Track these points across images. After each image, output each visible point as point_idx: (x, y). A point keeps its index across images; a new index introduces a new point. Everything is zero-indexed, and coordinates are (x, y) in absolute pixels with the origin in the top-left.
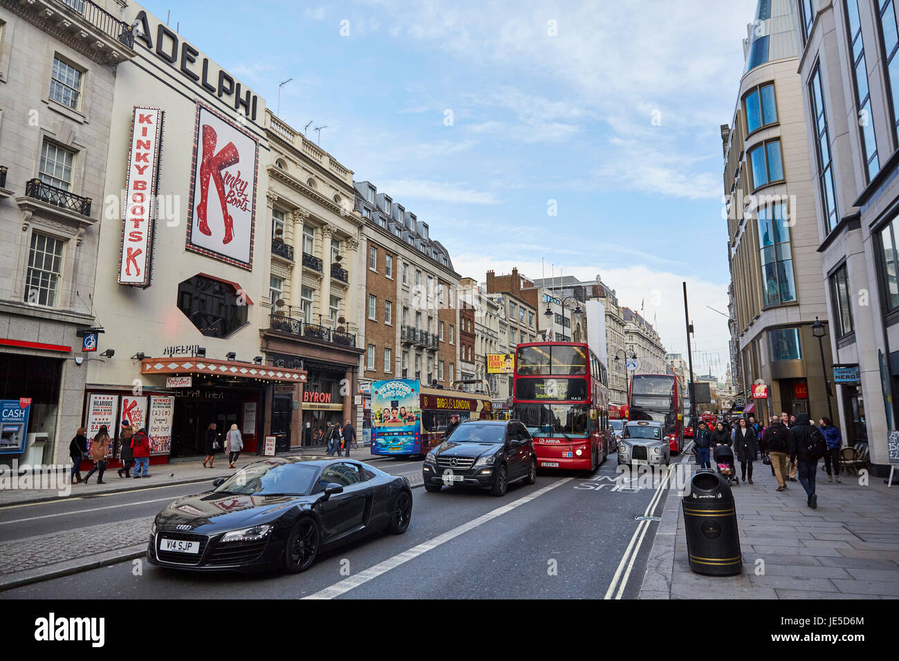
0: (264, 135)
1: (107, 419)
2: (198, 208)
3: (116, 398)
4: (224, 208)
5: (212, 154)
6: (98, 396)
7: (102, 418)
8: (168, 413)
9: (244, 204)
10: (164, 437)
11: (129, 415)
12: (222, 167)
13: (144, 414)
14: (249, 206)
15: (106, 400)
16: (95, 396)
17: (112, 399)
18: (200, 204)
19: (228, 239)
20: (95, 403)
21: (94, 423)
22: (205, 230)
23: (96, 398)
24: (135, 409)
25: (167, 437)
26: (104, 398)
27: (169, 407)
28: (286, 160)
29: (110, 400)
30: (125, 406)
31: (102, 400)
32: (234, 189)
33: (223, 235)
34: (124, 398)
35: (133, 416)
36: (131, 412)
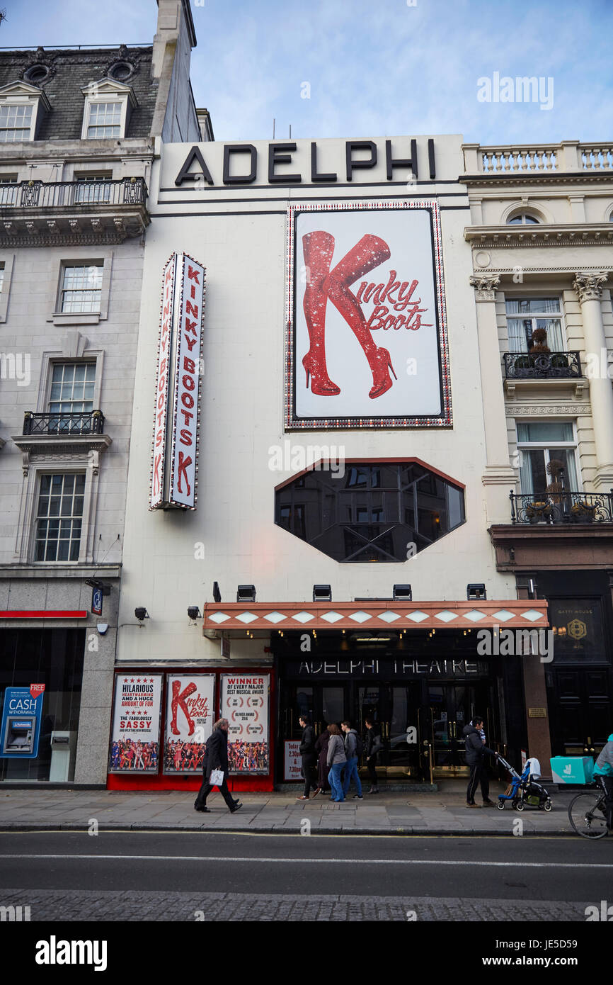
0: (462, 188)
1: (145, 713)
2: (306, 360)
3: (157, 680)
4: (366, 340)
5: (326, 269)
6: (129, 678)
7: (137, 711)
8: (259, 702)
9: (414, 318)
10: (254, 745)
11: (184, 707)
12: (351, 280)
13: (210, 704)
14: (429, 317)
15: (142, 683)
16: (124, 677)
17: (152, 681)
18: (310, 353)
19: (382, 384)
20: (124, 688)
21: (125, 718)
22: (324, 387)
23: (126, 681)
24: (194, 696)
25: (260, 744)
26: (139, 681)
27: (262, 692)
28: (535, 204)
29: (148, 683)
30: (175, 692)
31: (136, 683)
32: (386, 303)
34: (172, 679)
35: (190, 708)
36: (186, 700)
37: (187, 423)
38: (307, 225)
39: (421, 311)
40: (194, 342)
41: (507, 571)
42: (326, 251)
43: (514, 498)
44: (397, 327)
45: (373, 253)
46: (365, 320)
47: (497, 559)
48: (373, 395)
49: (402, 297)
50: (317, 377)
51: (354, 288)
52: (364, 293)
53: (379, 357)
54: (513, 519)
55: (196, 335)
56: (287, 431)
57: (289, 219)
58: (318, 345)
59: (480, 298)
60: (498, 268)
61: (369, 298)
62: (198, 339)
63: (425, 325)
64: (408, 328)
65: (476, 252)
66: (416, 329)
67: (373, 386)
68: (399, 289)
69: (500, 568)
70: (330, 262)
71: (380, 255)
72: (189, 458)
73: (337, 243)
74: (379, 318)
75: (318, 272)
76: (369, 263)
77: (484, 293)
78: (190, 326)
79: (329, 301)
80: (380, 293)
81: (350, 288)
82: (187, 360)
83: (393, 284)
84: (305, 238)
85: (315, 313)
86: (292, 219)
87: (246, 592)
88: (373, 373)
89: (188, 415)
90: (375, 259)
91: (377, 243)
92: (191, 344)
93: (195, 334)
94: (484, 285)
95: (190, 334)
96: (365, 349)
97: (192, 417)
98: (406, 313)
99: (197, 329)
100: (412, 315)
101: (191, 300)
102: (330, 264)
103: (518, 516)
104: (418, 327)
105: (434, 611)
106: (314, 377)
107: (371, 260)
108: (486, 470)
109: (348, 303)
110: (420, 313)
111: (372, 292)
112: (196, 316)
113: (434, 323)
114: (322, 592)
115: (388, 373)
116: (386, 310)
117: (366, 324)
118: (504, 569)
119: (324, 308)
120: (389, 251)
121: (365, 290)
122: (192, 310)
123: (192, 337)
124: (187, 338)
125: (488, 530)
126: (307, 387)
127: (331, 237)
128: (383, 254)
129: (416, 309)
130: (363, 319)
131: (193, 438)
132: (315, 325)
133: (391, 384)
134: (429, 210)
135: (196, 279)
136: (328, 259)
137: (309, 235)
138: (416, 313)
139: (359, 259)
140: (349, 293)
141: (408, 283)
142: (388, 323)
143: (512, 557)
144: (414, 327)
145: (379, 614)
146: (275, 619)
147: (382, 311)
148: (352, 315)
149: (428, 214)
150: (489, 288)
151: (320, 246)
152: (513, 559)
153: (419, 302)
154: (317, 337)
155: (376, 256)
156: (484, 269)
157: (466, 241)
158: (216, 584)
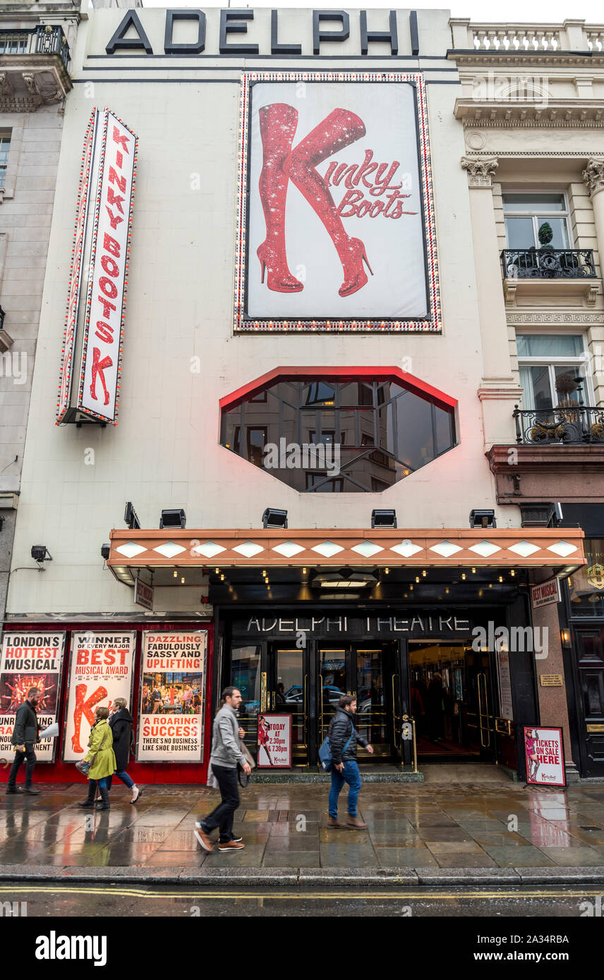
2: (260, 251)
5: (287, 146)
9: (395, 204)
12: (318, 159)
14: (412, 204)
18: (266, 243)
19: (354, 282)
22: (284, 282)
32: (360, 187)
33: (339, 279)
37: (106, 314)
38: (266, 96)
39: (403, 196)
40: (119, 220)
41: (511, 504)
42: (288, 126)
43: (520, 414)
44: (373, 214)
45: (345, 129)
46: (334, 205)
47: (497, 490)
48: (344, 292)
49: (381, 179)
50: (275, 270)
51: (322, 169)
52: (333, 175)
53: (351, 249)
54: (519, 440)
55: (122, 212)
56: (236, 333)
57: (242, 89)
58: (276, 233)
59: (475, 184)
60: (495, 151)
61: (340, 180)
62: (125, 217)
63: (408, 213)
64: (387, 217)
65: (468, 131)
66: (396, 218)
67: (343, 282)
68: (376, 171)
69: (502, 501)
70: (292, 138)
71: (352, 132)
72: (108, 358)
73: (301, 118)
74: (352, 203)
75: (278, 149)
76: (340, 140)
77: (479, 178)
78: (114, 199)
79: (290, 183)
80: (354, 175)
81: (316, 168)
82: (108, 239)
83: (368, 165)
84: (262, 110)
85: (273, 196)
86: (247, 89)
87: (173, 519)
88: (344, 267)
89: (108, 307)
90: (347, 136)
91: (349, 119)
92: (115, 222)
93: (121, 209)
94: (479, 169)
95: (114, 208)
96: (334, 239)
97: (114, 308)
98: (384, 199)
99: (125, 205)
100: (392, 201)
101: (116, 168)
102: (292, 141)
103: (524, 436)
104: (399, 215)
105: (429, 542)
106: (271, 270)
107: (342, 136)
108: (483, 382)
109: (314, 185)
110: (401, 200)
111: (343, 174)
112: (123, 190)
113: (418, 210)
114: (275, 518)
115: (363, 267)
116: (361, 195)
117: (335, 209)
118: (507, 501)
119: (284, 191)
120: (364, 127)
121: (334, 172)
122: (118, 181)
123: (116, 213)
124: (110, 212)
125: (486, 454)
126: (263, 282)
127: (293, 110)
128: (356, 130)
129: (397, 195)
130: (331, 203)
131: (115, 336)
132: (273, 210)
133: (365, 280)
134: (412, 84)
135: (125, 146)
136: (291, 134)
137: (267, 108)
138: (397, 199)
139: (328, 136)
140: (315, 175)
141: (386, 165)
142: (363, 210)
143: (517, 486)
144: (395, 215)
145: (353, 546)
146: (210, 551)
147: (355, 196)
148: (318, 199)
149: (411, 88)
150: (485, 173)
151: (280, 120)
152: (518, 489)
153: (401, 187)
154: (275, 223)
155: (348, 132)
156: (477, 152)
157: (457, 119)
158: (129, 505)
